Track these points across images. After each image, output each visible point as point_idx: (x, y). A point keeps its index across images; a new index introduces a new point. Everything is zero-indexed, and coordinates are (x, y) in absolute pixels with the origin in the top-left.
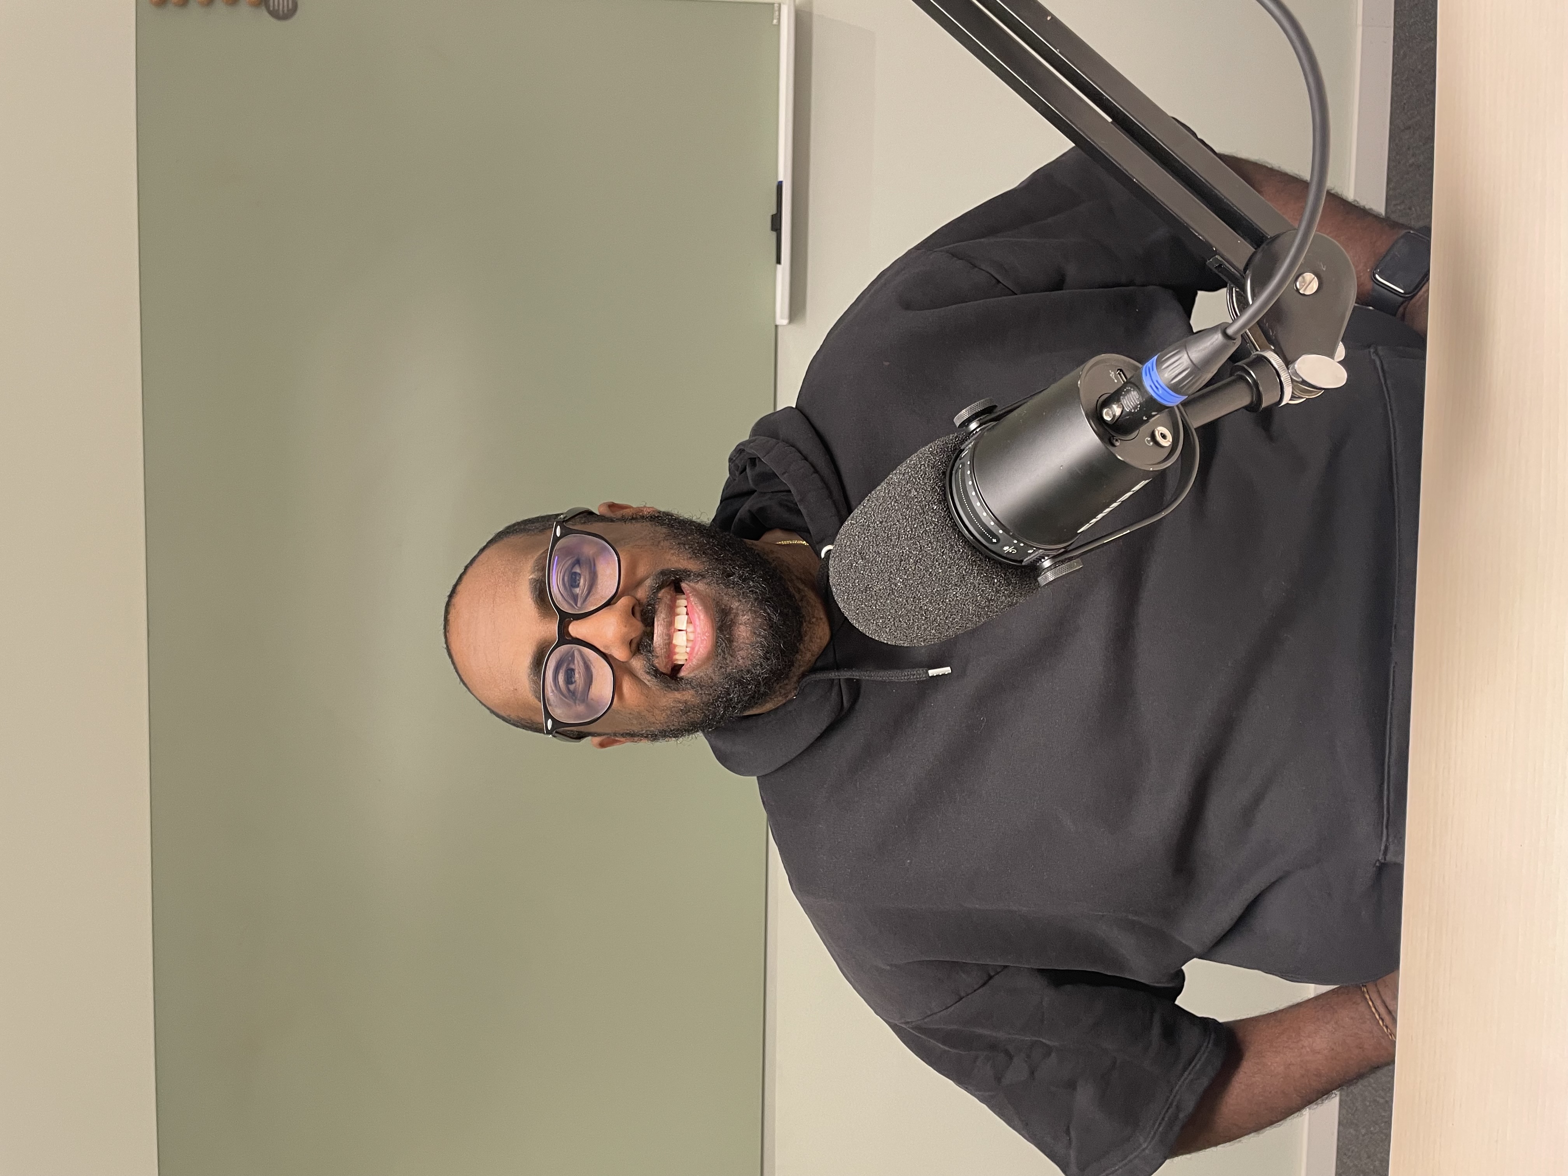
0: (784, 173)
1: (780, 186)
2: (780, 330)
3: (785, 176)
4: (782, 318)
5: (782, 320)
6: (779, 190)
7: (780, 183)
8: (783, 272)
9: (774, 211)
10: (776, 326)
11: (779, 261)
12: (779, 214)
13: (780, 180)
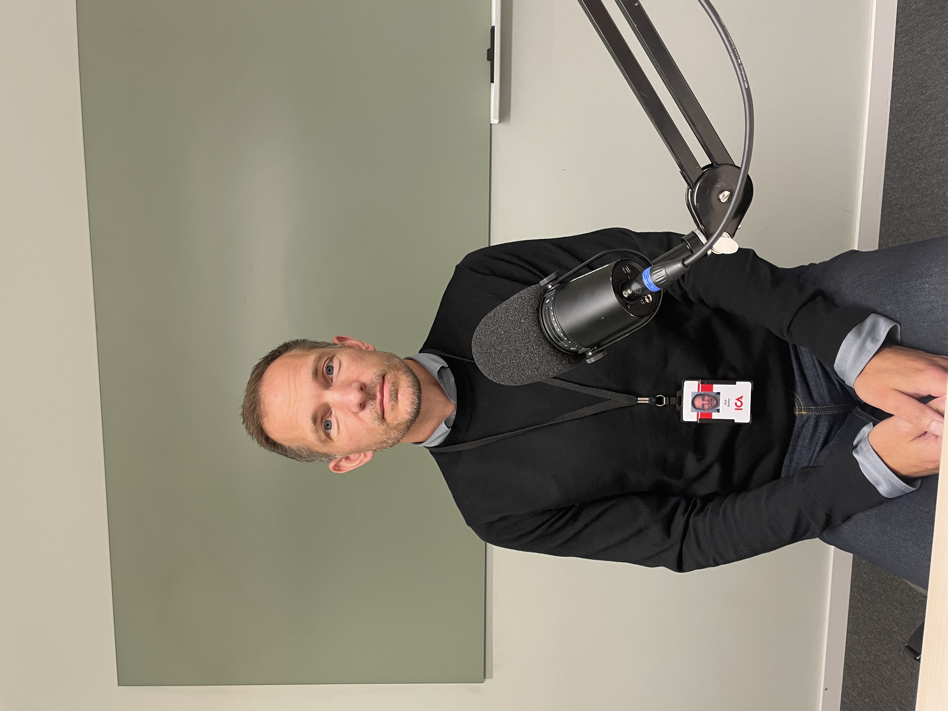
0: (496, 21)
1: (493, 29)
2: (493, 126)
3: (496, 23)
4: (494, 119)
5: (495, 120)
6: (493, 32)
7: (493, 27)
8: (495, 88)
9: (489, 47)
10: (491, 125)
11: (492, 81)
12: (492, 49)
13: (493, 25)
